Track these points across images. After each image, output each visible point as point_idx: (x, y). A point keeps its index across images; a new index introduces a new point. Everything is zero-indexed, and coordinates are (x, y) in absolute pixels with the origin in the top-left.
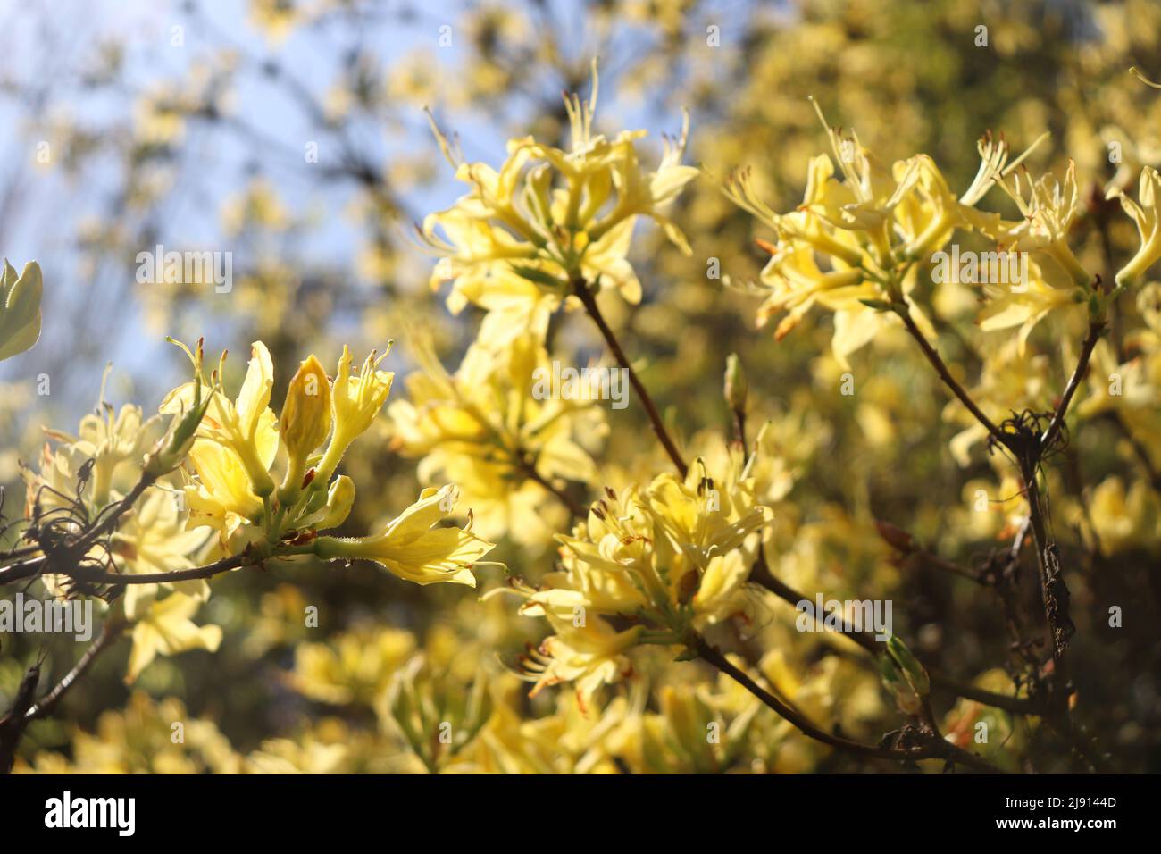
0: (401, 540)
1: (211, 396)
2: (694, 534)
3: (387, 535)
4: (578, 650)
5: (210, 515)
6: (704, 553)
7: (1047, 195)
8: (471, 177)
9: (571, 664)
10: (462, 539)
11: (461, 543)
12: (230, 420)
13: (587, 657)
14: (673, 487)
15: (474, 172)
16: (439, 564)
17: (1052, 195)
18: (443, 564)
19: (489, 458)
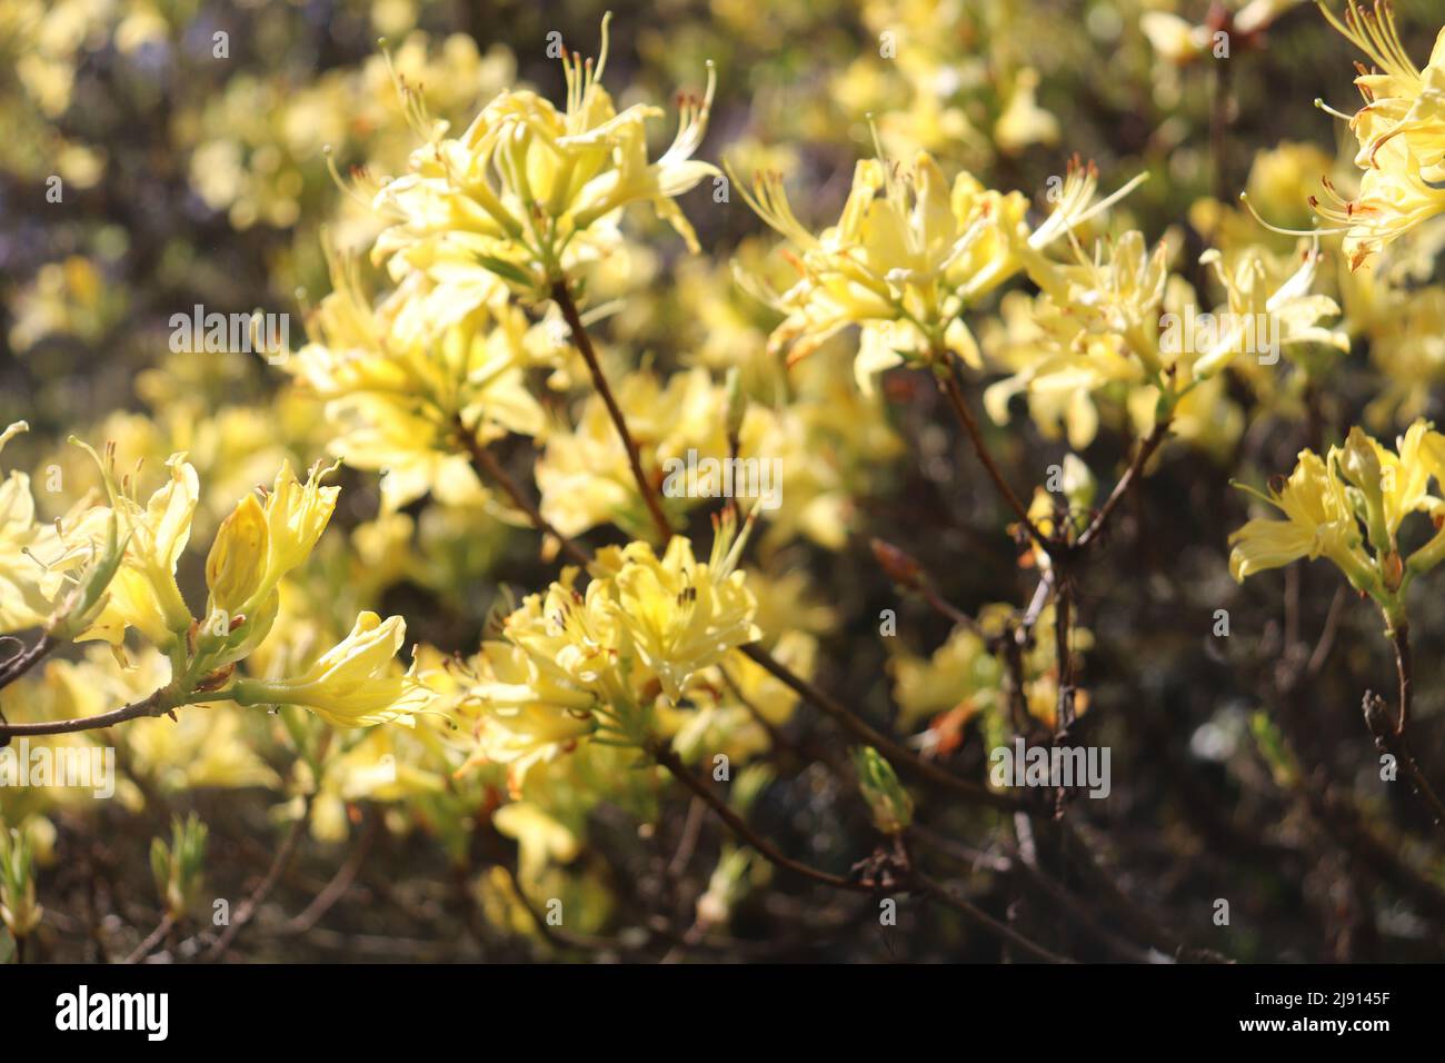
0: (336, 690)
1: (130, 538)
2: (667, 637)
3: (321, 680)
4: (516, 731)
5: (107, 627)
6: (677, 683)
7: (1131, 261)
8: (438, 157)
9: (507, 747)
10: (406, 688)
11: (405, 692)
12: (146, 551)
13: (526, 739)
14: (648, 575)
15: (441, 151)
16: (376, 715)
17: (1137, 266)
18: (381, 714)
19: (418, 412)
